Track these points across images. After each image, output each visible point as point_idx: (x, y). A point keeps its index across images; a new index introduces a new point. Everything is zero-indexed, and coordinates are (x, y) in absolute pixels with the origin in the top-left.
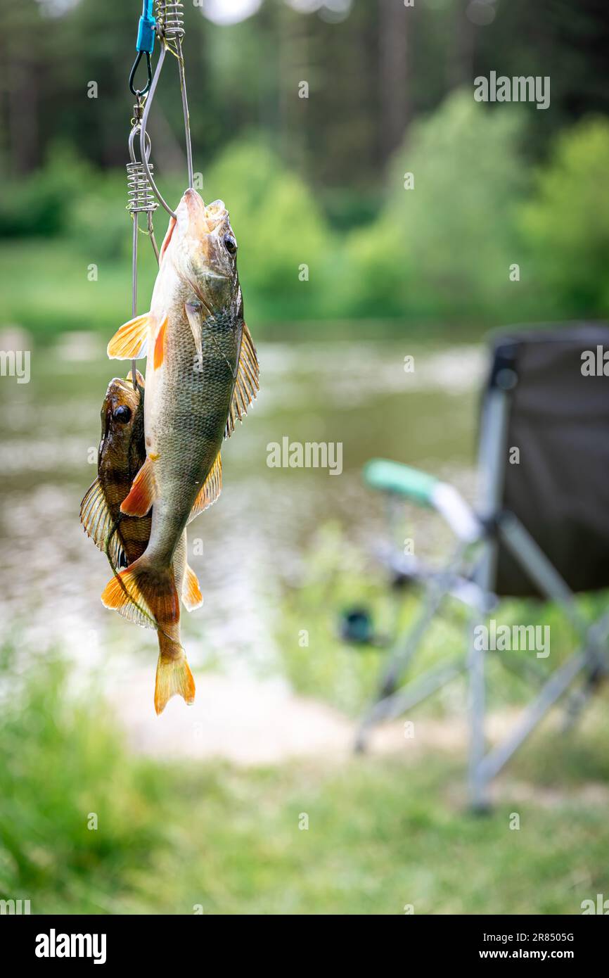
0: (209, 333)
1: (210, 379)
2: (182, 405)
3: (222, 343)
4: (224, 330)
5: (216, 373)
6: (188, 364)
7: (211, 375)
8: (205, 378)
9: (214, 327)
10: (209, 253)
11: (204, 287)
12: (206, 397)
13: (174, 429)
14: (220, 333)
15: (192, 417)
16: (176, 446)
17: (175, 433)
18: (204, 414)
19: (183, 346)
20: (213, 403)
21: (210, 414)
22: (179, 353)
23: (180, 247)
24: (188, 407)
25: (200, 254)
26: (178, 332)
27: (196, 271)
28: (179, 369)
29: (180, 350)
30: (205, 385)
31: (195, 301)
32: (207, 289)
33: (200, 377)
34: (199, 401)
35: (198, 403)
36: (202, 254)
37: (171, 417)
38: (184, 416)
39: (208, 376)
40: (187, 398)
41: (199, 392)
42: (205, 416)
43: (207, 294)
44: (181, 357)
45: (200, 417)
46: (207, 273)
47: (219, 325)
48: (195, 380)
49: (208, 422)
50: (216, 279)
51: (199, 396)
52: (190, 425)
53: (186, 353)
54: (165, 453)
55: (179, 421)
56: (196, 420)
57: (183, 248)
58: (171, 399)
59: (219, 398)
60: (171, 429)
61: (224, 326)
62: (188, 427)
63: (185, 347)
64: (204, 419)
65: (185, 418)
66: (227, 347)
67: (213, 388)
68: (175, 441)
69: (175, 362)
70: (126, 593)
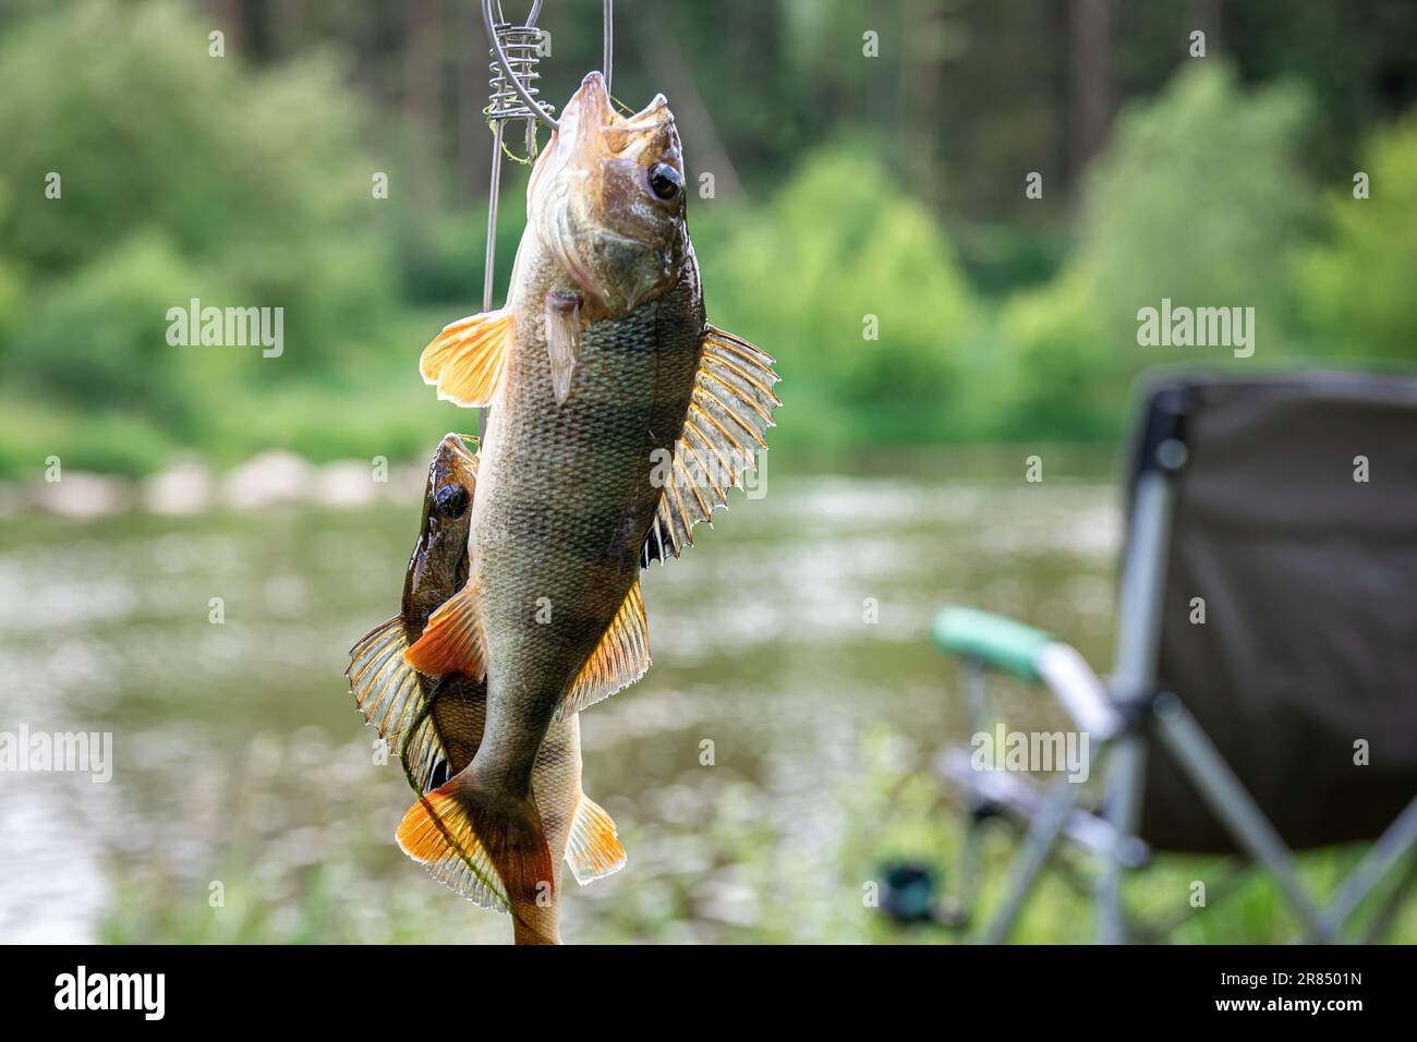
0: (595, 353)
1: (591, 442)
2: (527, 489)
3: (624, 373)
4: (631, 349)
5: (606, 431)
6: (544, 412)
7: (594, 435)
8: (580, 439)
9: (606, 341)
10: (604, 195)
11: (590, 258)
12: (582, 476)
13: (510, 532)
14: (621, 353)
15: (549, 513)
16: (513, 565)
17: (511, 541)
18: (576, 511)
19: (537, 375)
20: (598, 490)
21: (590, 510)
22: (529, 389)
23: (554, 184)
24: (540, 493)
25: (585, 197)
26: (529, 348)
27: (574, 229)
28: (526, 420)
29: (531, 384)
30: (579, 454)
31: (567, 289)
32: (597, 261)
33: (569, 437)
34: (564, 483)
35: (561, 487)
36: (589, 196)
37: (504, 509)
38: (531, 510)
39: (587, 435)
40: (537, 476)
41: (566, 465)
42: (578, 515)
43: (596, 272)
44: (532, 397)
45: (566, 515)
46: (597, 231)
47: (619, 338)
48: (557, 442)
49: (586, 525)
50: (617, 246)
51: (566, 474)
52: (543, 528)
53: (543, 390)
54: (495, 577)
55: (520, 518)
56: (556, 520)
57: (557, 186)
58: (506, 475)
59: (614, 481)
60: (504, 533)
61: (631, 341)
62: (539, 531)
63: (540, 377)
64: (575, 519)
65: (533, 514)
66: (639, 382)
67: (598, 460)
68: (512, 556)
69: (519, 406)
70: (447, 836)
